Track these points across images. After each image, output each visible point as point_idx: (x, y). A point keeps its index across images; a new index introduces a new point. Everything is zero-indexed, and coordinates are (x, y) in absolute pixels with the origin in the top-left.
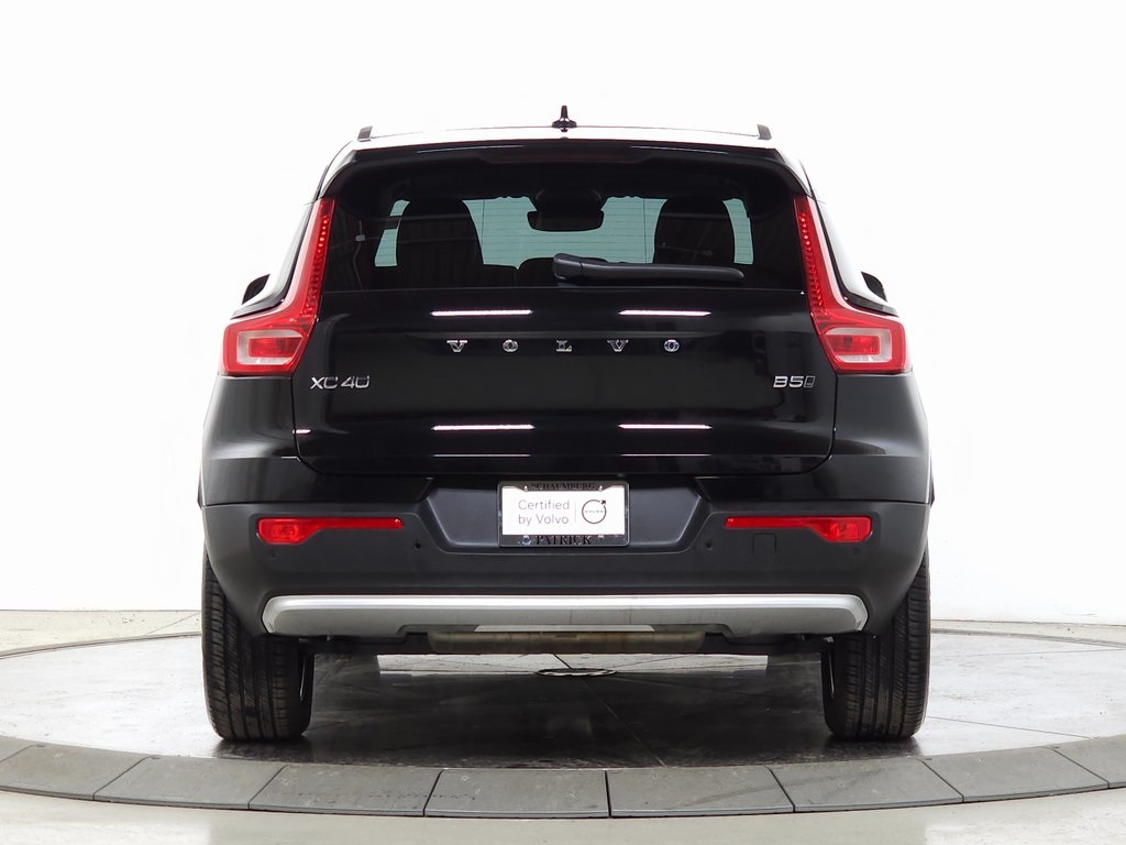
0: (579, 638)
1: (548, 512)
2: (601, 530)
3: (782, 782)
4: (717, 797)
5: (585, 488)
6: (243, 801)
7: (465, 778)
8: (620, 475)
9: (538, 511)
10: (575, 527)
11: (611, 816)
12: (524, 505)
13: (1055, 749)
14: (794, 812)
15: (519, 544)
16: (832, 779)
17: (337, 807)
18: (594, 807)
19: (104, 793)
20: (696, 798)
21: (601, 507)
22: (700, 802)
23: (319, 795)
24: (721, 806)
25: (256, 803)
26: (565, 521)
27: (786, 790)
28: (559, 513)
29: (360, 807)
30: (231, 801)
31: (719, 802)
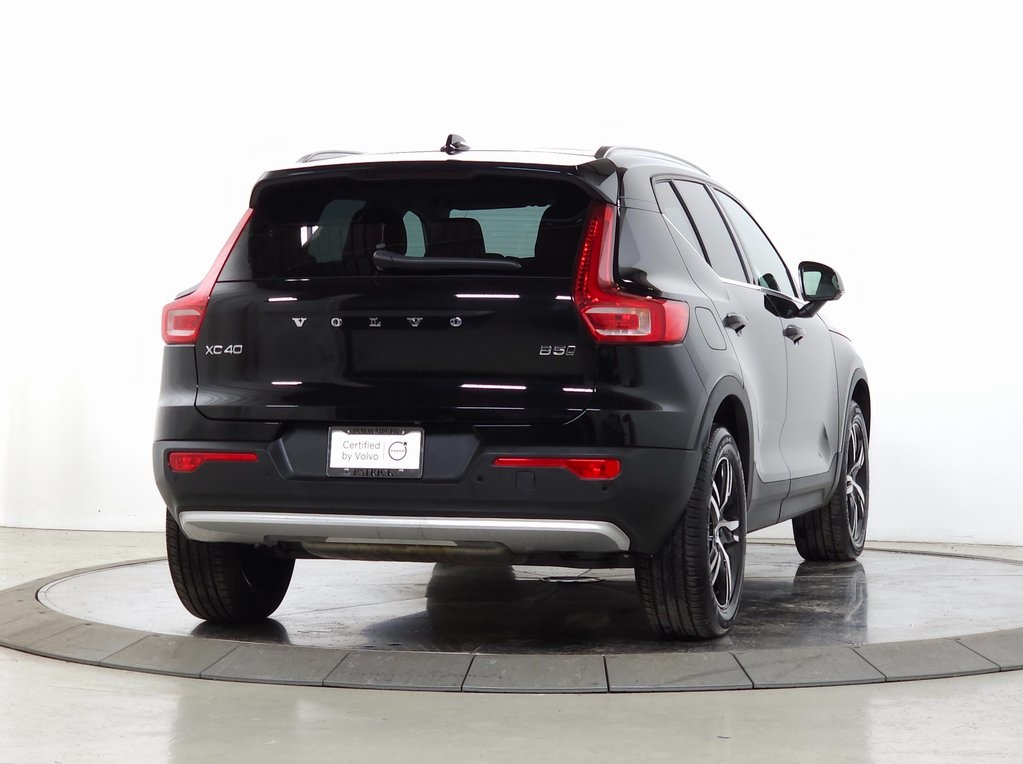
0: (408, 550)
1: (364, 451)
2: (401, 466)
3: (743, 664)
4: (693, 676)
5: (391, 433)
6: (318, 680)
7: (493, 662)
8: (416, 423)
9: (357, 450)
10: (383, 462)
11: (609, 691)
12: (347, 445)
13: (957, 640)
14: (753, 688)
15: (341, 475)
16: (782, 662)
17: (393, 684)
18: (596, 684)
19: (207, 673)
20: (676, 677)
21: (402, 447)
22: (679, 680)
23: (378, 674)
24: (696, 683)
25: (328, 681)
26: (376, 457)
27: (747, 670)
28: (372, 452)
29: (411, 685)
30: (309, 679)
31: (694, 681)
